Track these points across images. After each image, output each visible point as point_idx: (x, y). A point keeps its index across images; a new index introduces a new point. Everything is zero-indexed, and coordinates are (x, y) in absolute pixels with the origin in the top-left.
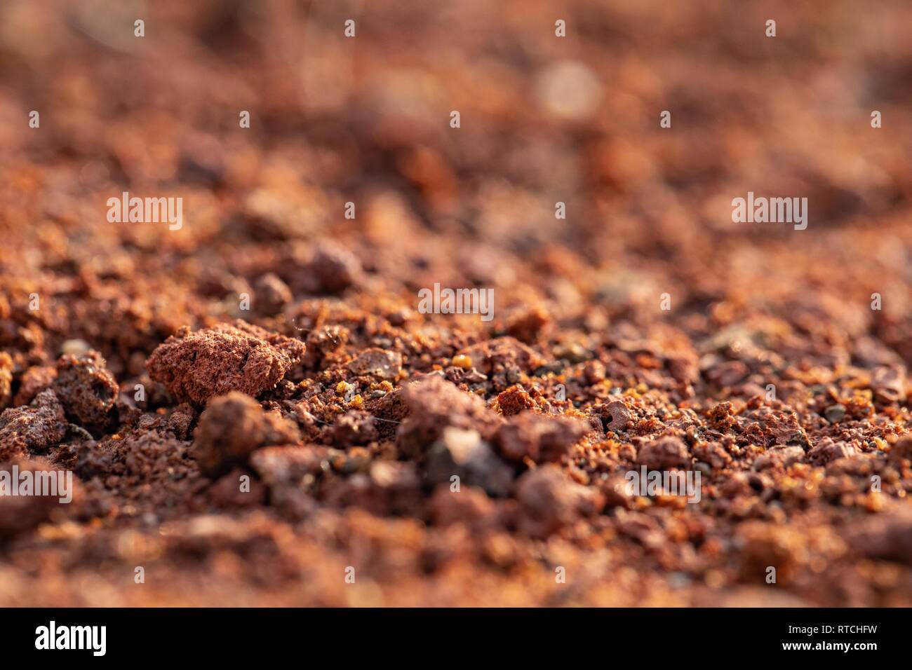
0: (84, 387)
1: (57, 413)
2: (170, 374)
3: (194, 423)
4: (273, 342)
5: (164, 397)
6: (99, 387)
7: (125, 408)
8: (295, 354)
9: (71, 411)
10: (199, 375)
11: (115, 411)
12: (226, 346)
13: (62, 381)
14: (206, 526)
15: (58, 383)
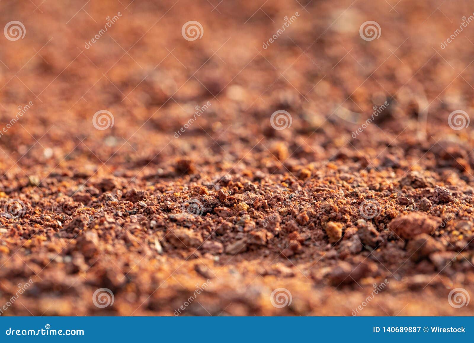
0: (368, 234)
1: (359, 242)
2: (397, 230)
3: (406, 245)
4: (430, 218)
5: (392, 237)
6: (373, 234)
7: (381, 241)
8: (438, 222)
9: (363, 241)
10: (408, 230)
11: (378, 242)
12: (416, 220)
13: (360, 232)
14: (419, 279)
15: (358, 233)
